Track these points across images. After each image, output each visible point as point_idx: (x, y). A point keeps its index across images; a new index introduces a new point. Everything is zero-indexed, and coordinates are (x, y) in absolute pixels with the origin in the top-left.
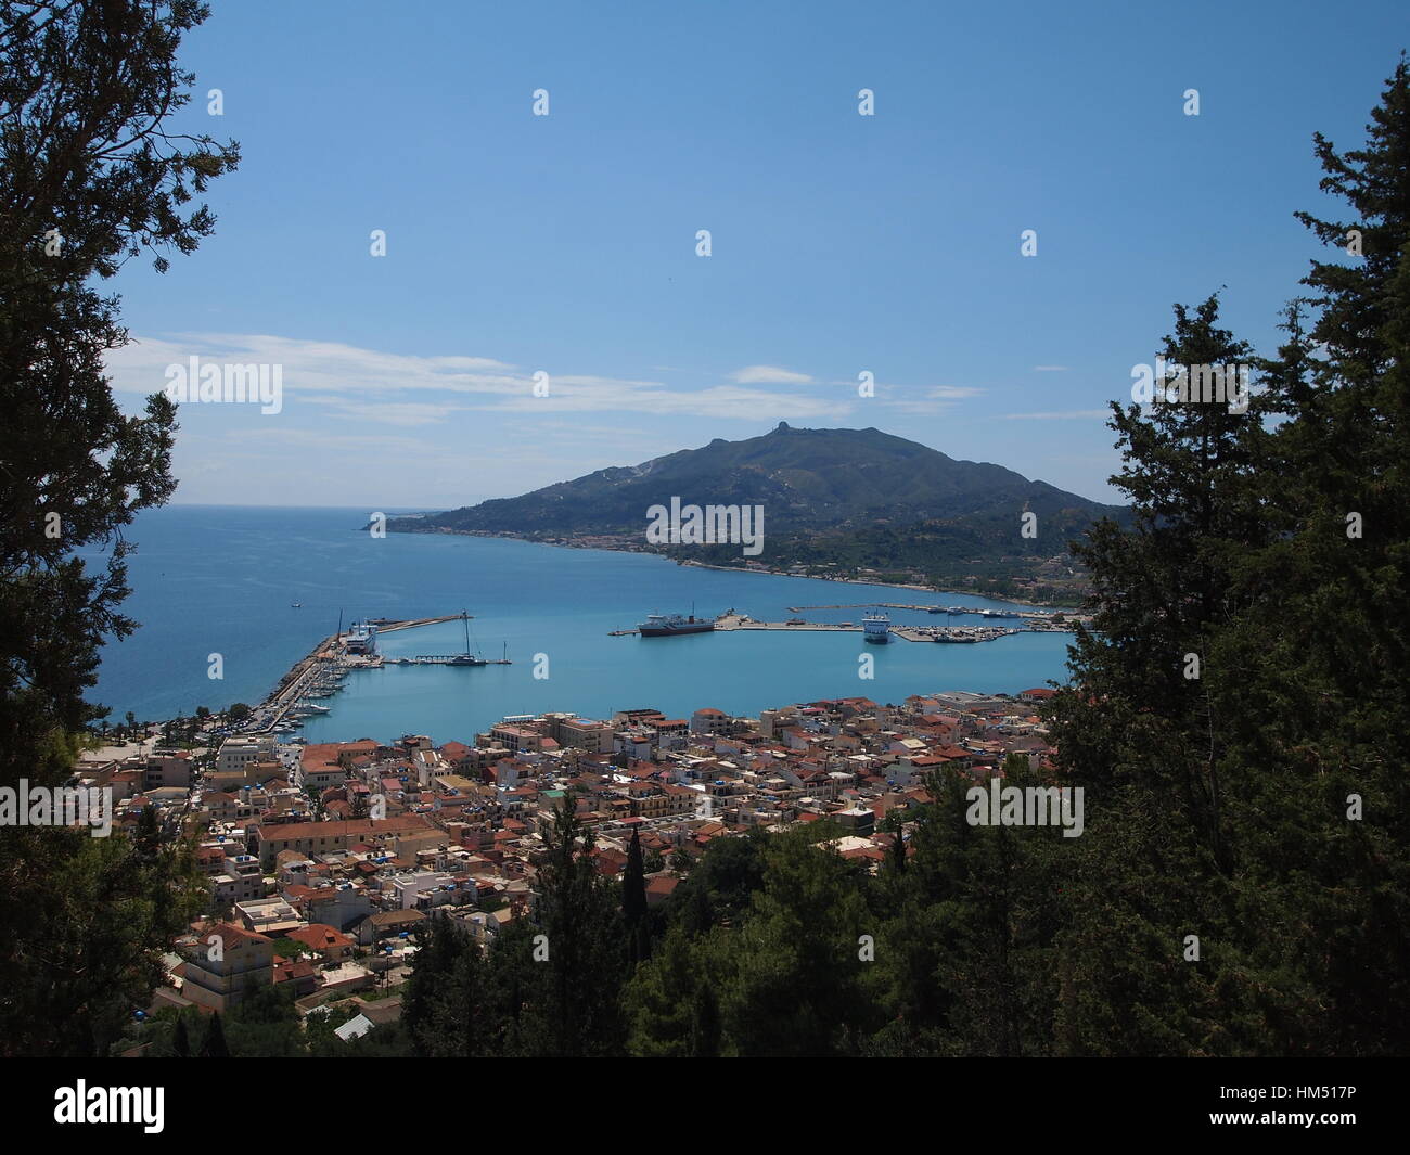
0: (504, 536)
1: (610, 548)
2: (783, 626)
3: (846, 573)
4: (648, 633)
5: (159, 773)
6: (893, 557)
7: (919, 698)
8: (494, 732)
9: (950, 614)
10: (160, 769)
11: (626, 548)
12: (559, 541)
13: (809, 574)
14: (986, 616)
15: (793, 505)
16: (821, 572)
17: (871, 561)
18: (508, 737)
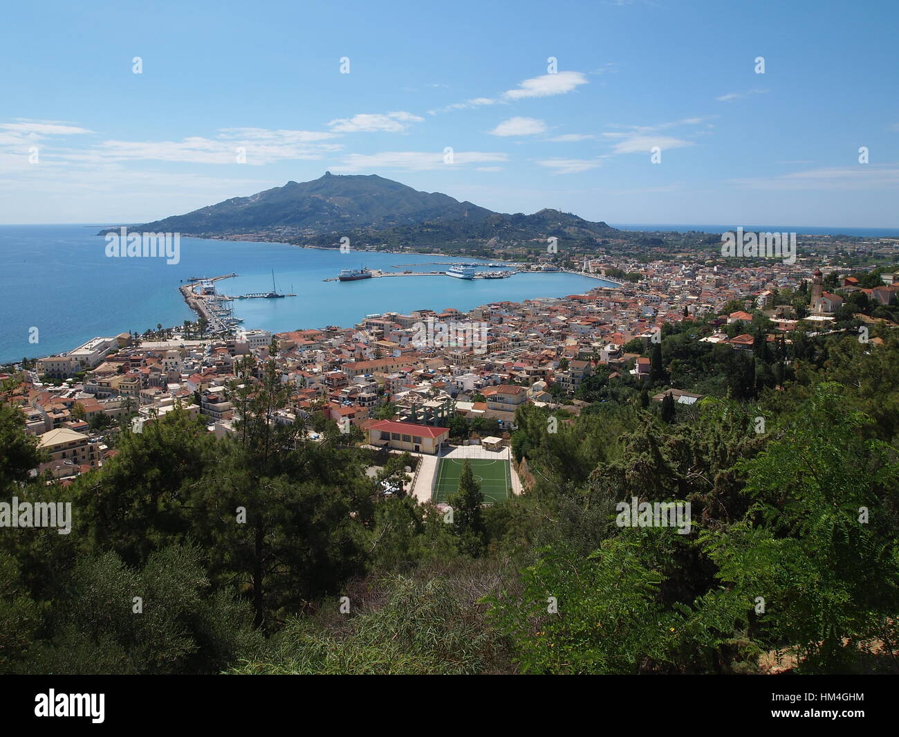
0: (185, 236)
1: (254, 241)
2: (402, 274)
3: (398, 249)
4: (343, 279)
5: (233, 348)
6: (413, 241)
7: (529, 301)
8: (367, 323)
9: (473, 266)
10: (233, 346)
11: (263, 241)
12: (222, 238)
13: (378, 250)
14: (490, 266)
15: (343, 216)
16: (384, 249)
17: (404, 243)
18: (380, 325)
